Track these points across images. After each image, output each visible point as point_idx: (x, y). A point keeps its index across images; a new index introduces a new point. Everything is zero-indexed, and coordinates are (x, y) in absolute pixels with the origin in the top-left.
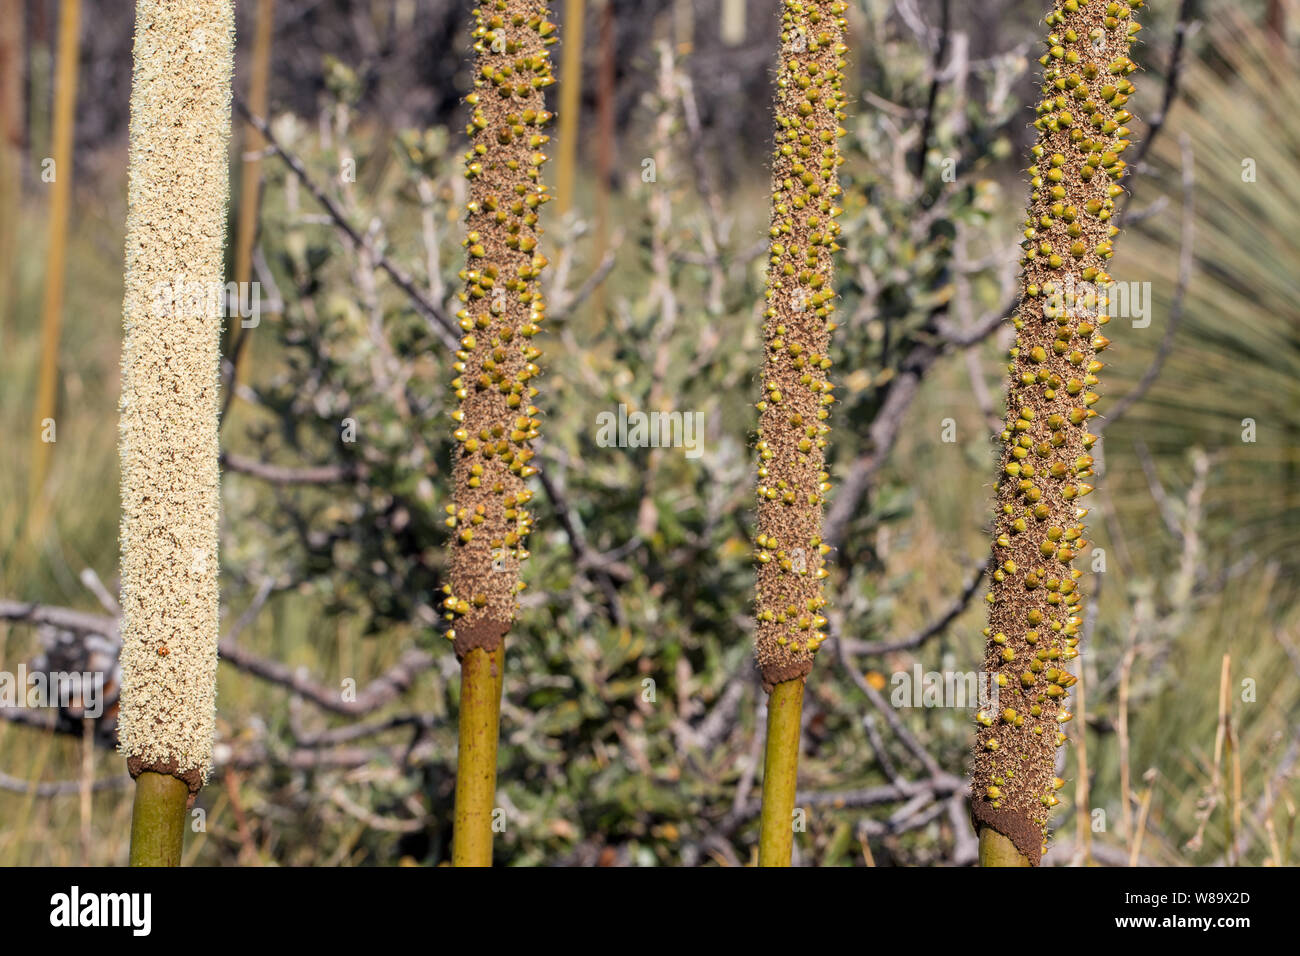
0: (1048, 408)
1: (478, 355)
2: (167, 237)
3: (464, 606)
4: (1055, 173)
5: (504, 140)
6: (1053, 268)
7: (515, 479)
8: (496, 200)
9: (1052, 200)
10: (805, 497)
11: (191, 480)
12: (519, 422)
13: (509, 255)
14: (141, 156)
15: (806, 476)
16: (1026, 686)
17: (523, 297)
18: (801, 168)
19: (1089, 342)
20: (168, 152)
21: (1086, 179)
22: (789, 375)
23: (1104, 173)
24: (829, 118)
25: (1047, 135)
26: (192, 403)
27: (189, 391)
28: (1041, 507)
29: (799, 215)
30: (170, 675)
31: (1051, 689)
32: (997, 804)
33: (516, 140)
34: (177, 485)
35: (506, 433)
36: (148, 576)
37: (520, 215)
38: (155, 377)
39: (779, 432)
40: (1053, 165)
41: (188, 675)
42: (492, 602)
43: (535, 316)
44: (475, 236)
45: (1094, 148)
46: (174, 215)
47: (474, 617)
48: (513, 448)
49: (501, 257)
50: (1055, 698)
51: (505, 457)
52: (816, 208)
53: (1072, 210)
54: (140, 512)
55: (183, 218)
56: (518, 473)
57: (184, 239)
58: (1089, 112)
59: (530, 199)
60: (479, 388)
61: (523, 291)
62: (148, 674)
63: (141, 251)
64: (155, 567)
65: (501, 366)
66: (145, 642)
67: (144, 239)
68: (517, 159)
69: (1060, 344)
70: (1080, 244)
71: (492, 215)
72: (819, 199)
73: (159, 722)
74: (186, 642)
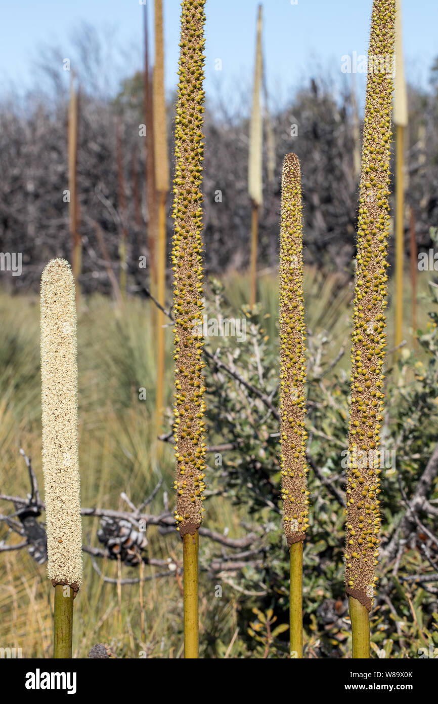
0: (361, 443)
1: (182, 426)
2: (54, 392)
3: (181, 519)
4: (358, 358)
5: (186, 346)
6: (360, 392)
7: (198, 471)
8: (184, 368)
9: (358, 367)
10: (298, 474)
11: (67, 479)
12: (198, 450)
13: (190, 388)
14: (44, 363)
15: (298, 466)
16: (360, 544)
17: (196, 403)
18: (289, 353)
19: (375, 418)
20: (53, 361)
21: (369, 360)
22: (289, 430)
23: (376, 357)
24: (298, 334)
25: (355, 344)
26: (66, 451)
27: (65, 447)
28: (361, 479)
29: (289, 370)
30: (64, 550)
31: (370, 545)
32: (352, 588)
33: (190, 346)
34: (62, 481)
35: (193, 454)
36: (54, 514)
37: (194, 373)
38: (53, 443)
39: (287, 451)
40: (357, 355)
41: (70, 549)
42: (191, 517)
43: (202, 410)
44: (178, 382)
45: (372, 348)
46: (57, 384)
47: (185, 522)
48: (196, 459)
49: (187, 389)
50: (372, 548)
51: (193, 463)
52: (296, 367)
53: (365, 371)
54: (50, 491)
55: (60, 385)
56: (199, 468)
57: (61, 392)
58: (369, 335)
59: (197, 367)
60: (182, 438)
61: (196, 401)
62: (56, 550)
63: (46, 397)
64: (56, 511)
65: (189, 429)
66: (54, 538)
67: (47, 393)
68: (191, 352)
69: (364, 420)
70: (369, 383)
71: (183, 374)
72: (297, 364)
73: (61, 567)
74: (68, 538)
